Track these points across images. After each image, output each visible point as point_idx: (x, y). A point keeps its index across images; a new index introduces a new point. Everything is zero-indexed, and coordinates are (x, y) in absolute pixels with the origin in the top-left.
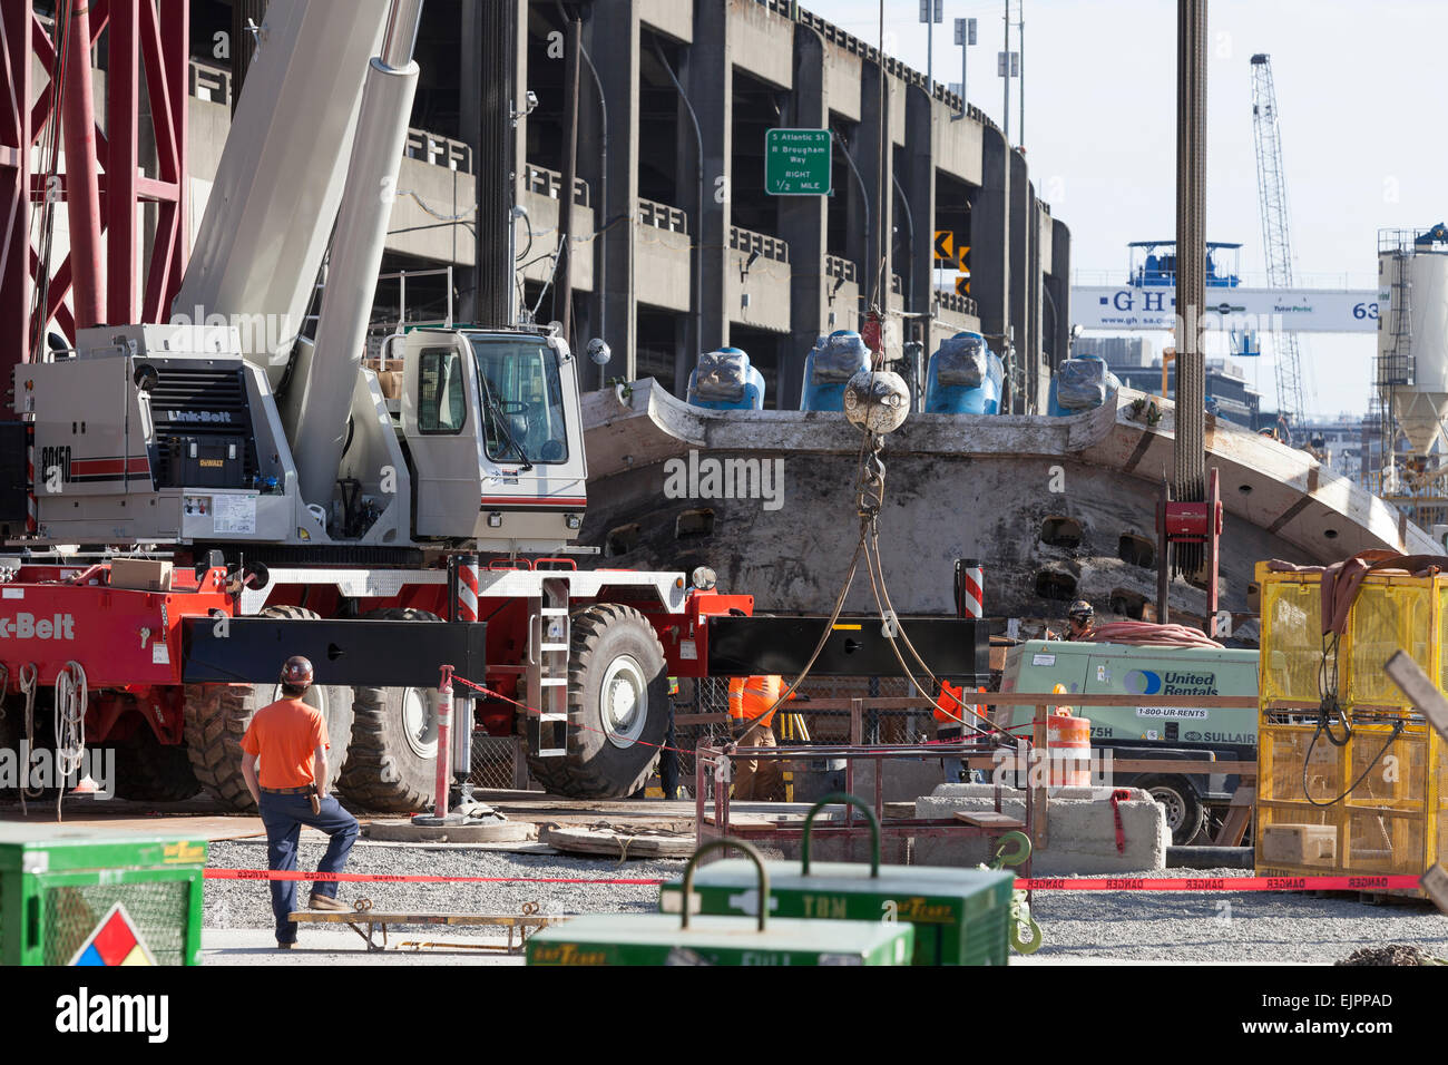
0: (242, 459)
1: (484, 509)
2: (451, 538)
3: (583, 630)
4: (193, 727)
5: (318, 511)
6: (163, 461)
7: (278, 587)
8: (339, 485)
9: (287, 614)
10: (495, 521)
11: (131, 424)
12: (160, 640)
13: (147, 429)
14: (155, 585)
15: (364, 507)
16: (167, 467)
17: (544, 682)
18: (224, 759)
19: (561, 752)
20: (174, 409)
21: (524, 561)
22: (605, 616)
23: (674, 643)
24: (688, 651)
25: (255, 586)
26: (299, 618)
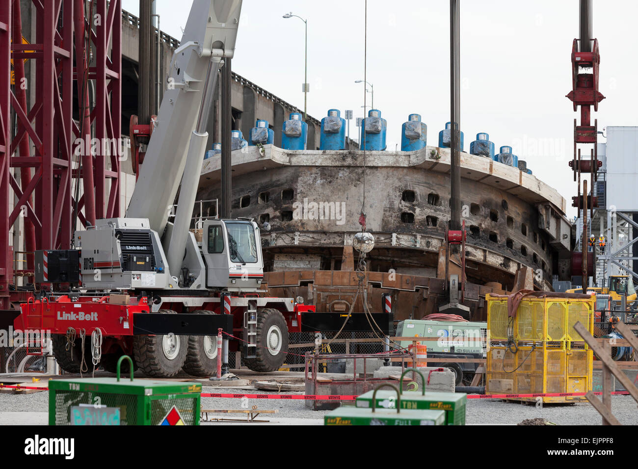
0: (151, 262)
1: (230, 278)
2: (219, 287)
3: (261, 317)
4: (136, 349)
5: (175, 278)
6: (125, 262)
7: (164, 303)
8: (182, 271)
9: (166, 312)
10: (234, 282)
11: (114, 250)
12: (126, 321)
13: (119, 251)
14: (124, 302)
15: (190, 277)
16: (127, 265)
17: (249, 334)
18: (146, 359)
19: (254, 357)
20: (128, 246)
21: (243, 295)
22: (268, 312)
23: (290, 320)
24: (294, 324)
25: (157, 303)
26: (170, 313)
